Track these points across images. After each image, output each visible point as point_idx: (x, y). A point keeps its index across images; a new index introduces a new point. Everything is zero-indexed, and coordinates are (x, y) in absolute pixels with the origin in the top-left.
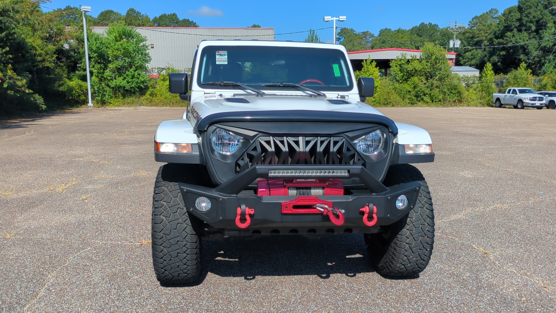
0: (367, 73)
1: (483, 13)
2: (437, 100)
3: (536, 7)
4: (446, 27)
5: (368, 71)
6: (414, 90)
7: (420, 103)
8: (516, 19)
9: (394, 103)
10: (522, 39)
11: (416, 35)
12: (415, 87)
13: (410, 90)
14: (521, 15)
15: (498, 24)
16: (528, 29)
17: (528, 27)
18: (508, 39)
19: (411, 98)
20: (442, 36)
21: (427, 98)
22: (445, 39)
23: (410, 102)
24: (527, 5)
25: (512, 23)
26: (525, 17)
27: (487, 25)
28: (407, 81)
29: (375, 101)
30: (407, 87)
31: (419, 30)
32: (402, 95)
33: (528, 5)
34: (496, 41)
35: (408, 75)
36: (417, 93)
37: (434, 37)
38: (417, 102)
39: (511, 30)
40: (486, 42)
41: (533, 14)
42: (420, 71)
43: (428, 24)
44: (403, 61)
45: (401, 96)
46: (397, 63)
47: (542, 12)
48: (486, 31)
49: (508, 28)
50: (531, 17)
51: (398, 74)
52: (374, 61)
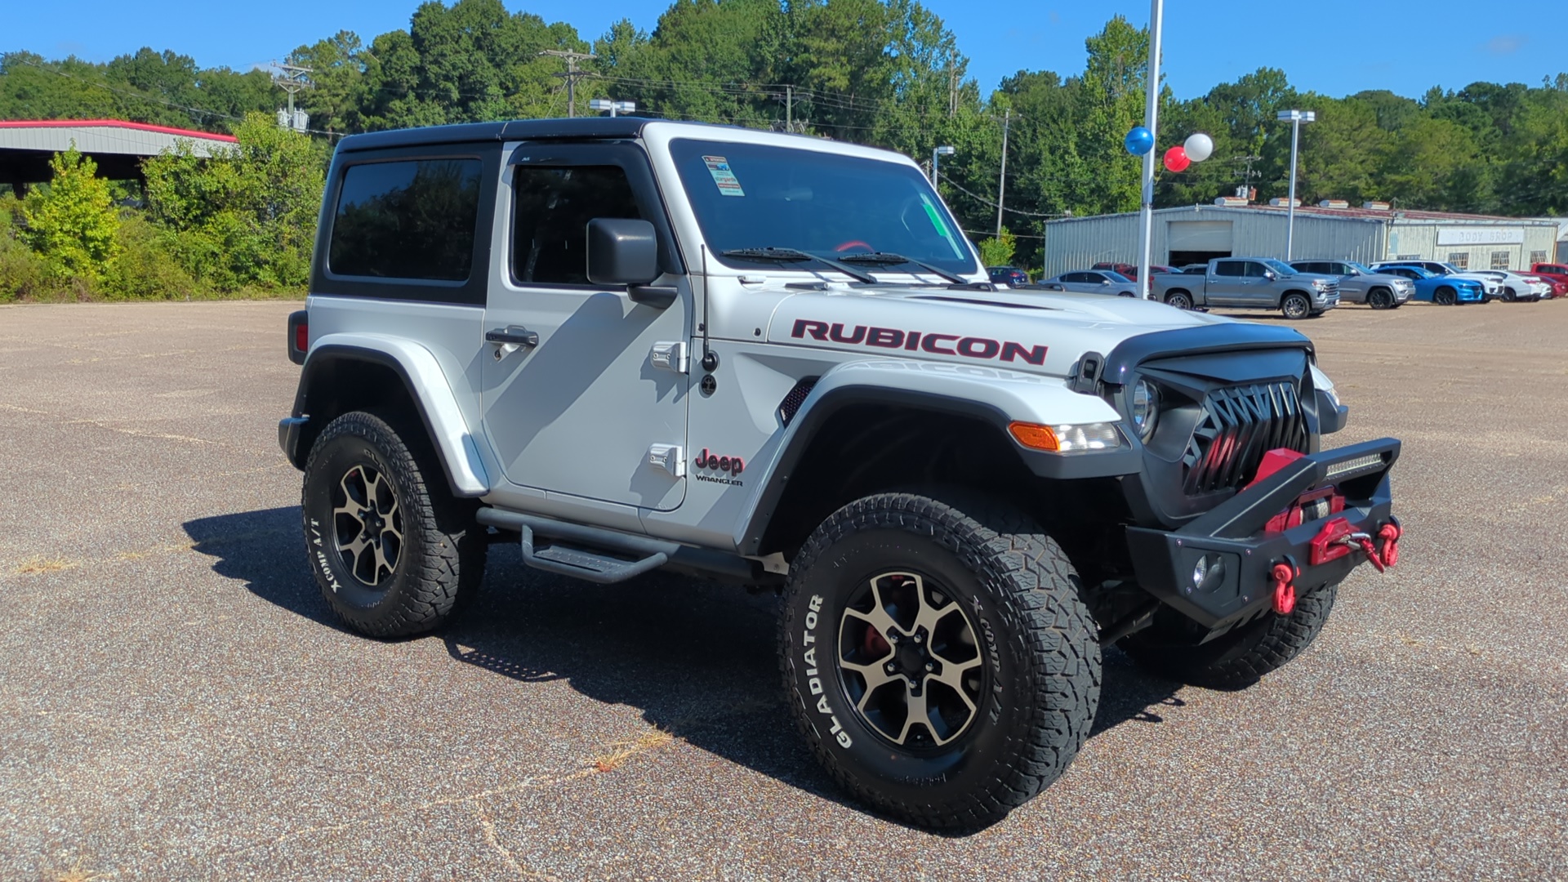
0: (72, 194)
1: (320, 41)
2: (296, 280)
3: (457, 42)
4: (217, 67)
5: (76, 189)
6: (226, 251)
7: (247, 289)
8: (411, 67)
9: (171, 289)
10: (431, 120)
11: (127, 83)
12: (228, 243)
13: (216, 250)
14: (422, 61)
15: (364, 74)
16: (442, 96)
17: (443, 91)
18: (398, 118)
19: (220, 275)
20: (210, 94)
21: (266, 275)
22: (219, 103)
23: (219, 285)
24: (434, 33)
25: (402, 76)
26: (431, 63)
27: (334, 75)
28: (201, 223)
29: (106, 284)
30: (202, 240)
31: (136, 69)
32: (192, 265)
33: (437, 35)
34: (366, 121)
35: (206, 206)
36: (236, 258)
37: (184, 93)
38: (239, 286)
39: (403, 97)
40: (337, 120)
41: (452, 58)
42: (241, 194)
43: (162, 53)
44: (183, 162)
45: (188, 268)
46: (166, 169)
47: (471, 55)
48: (335, 92)
49: (391, 90)
50: (448, 66)
51: (172, 201)
52: (89, 159)
